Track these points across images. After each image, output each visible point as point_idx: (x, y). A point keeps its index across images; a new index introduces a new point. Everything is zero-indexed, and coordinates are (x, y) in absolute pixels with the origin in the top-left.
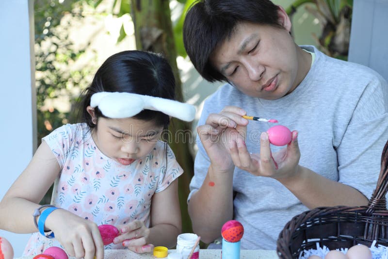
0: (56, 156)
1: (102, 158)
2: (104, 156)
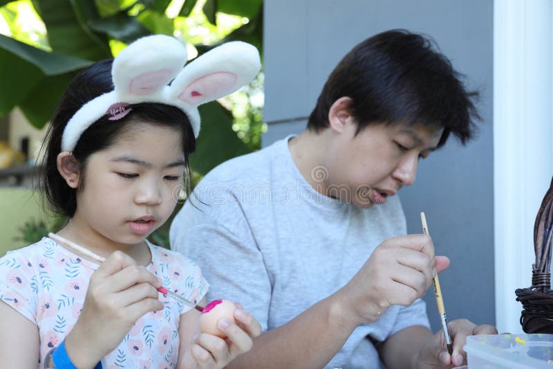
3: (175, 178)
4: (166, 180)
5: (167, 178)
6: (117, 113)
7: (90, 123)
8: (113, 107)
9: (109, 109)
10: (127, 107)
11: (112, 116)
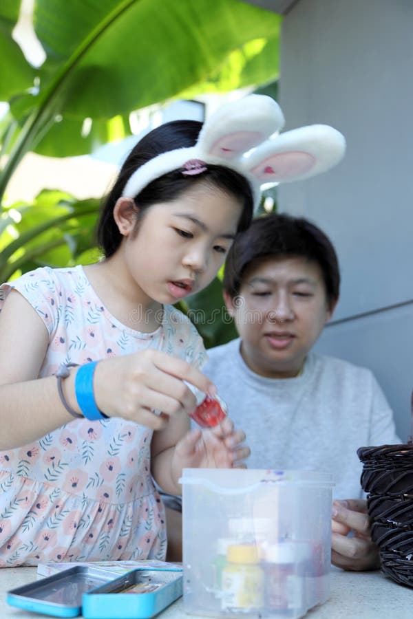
0: (43, 316)
1: (114, 326)
2: (117, 323)
3: (223, 250)
4: (215, 251)
5: (216, 248)
6: (193, 169)
7: (163, 174)
8: (191, 162)
9: (187, 163)
10: (204, 165)
11: (186, 170)
